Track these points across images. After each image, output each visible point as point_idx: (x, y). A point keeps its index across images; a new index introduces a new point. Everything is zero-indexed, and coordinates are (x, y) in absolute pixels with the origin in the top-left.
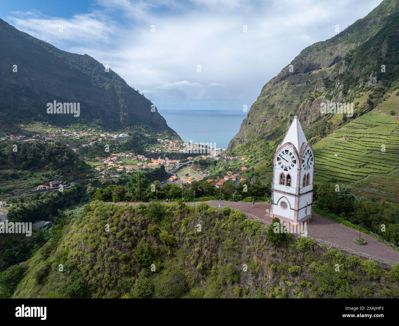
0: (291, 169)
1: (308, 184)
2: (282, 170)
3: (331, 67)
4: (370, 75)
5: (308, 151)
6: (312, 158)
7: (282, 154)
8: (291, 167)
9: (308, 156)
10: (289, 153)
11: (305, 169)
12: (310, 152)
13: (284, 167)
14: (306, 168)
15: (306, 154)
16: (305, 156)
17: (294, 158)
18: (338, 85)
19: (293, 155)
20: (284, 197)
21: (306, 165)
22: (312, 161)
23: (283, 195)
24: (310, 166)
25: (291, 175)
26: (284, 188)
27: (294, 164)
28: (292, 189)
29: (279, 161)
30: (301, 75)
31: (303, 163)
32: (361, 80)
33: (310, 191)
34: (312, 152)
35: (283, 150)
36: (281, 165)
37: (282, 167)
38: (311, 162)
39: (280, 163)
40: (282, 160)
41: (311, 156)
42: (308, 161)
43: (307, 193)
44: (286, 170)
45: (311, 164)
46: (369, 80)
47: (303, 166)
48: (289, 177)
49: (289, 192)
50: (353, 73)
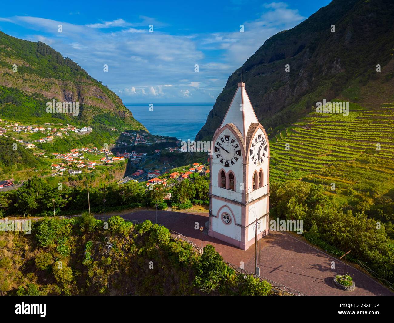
0: (234, 163)
1: (261, 185)
2: (222, 167)
3: (295, 57)
4: (333, 62)
5: (259, 136)
6: (266, 147)
7: (220, 142)
8: (234, 160)
9: (259, 144)
10: (230, 140)
11: (255, 163)
12: (263, 138)
13: (224, 162)
14: (257, 161)
15: (256, 140)
16: (255, 143)
17: (238, 147)
18: (302, 74)
19: (236, 142)
20: (225, 206)
21: (257, 157)
22: (266, 150)
23: (224, 203)
24: (263, 158)
25: (235, 173)
26: (225, 193)
27: (238, 156)
28: (237, 194)
29: (217, 153)
30: (265, 65)
31: (251, 154)
32: (325, 68)
33: (265, 196)
34: (265, 138)
35: (222, 135)
36: (220, 158)
37: (221, 161)
38: (265, 152)
39: (218, 156)
40: (221, 151)
41: (263, 143)
42: (259, 151)
43: (260, 198)
44: (227, 165)
45: (264, 155)
46: (333, 67)
47: (252, 159)
48: (231, 176)
49: (233, 199)
50: (317, 61)
